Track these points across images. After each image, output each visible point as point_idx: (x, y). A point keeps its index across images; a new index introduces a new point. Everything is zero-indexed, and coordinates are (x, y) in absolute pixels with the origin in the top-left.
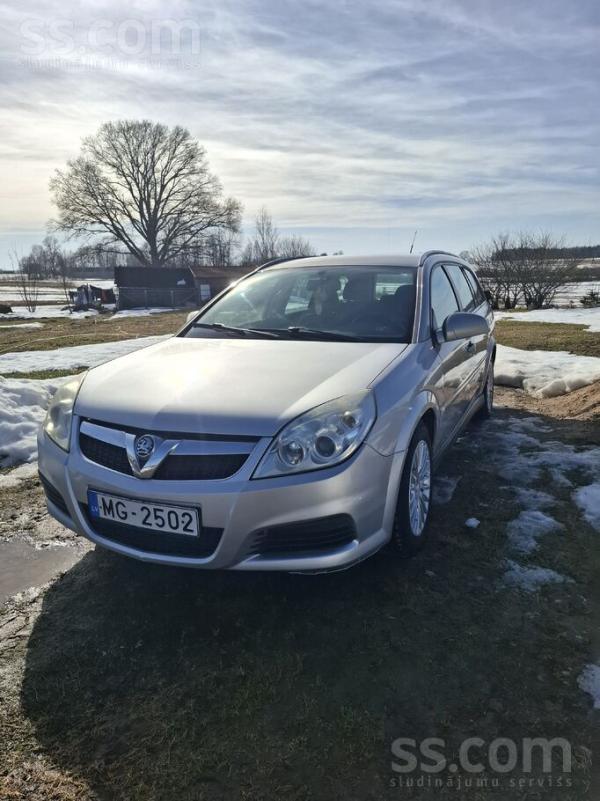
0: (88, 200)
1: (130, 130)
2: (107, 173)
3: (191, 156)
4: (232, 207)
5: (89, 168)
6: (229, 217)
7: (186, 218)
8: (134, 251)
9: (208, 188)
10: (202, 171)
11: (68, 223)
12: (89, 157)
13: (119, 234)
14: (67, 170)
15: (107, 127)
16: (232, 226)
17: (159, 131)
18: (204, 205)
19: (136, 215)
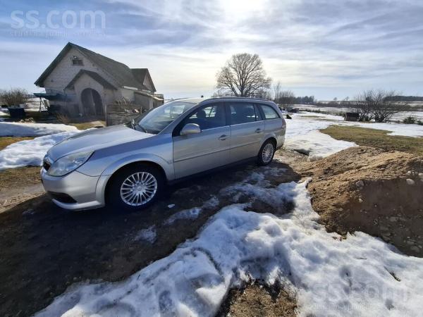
0: (225, 79)
1: (239, 57)
2: (232, 70)
3: (259, 63)
4: (269, 80)
5: (227, 69)
6: (267, 84)
7: (253, 84)
8: (236, 94)
9: (262, 74)
10: (261, 68)
11: (219, 86)
12: (227, 66)
13: (233, 89)
14: (221, 70)
15: (234, 57)
16: (268, 86)
17: (249, 56)
18: (260, 80)
19: (239, 84)
